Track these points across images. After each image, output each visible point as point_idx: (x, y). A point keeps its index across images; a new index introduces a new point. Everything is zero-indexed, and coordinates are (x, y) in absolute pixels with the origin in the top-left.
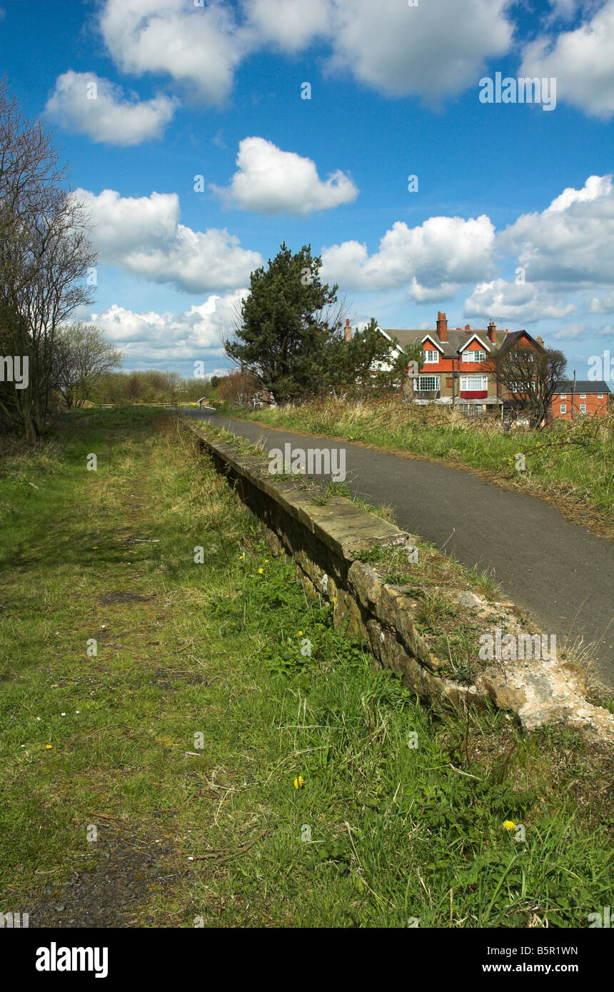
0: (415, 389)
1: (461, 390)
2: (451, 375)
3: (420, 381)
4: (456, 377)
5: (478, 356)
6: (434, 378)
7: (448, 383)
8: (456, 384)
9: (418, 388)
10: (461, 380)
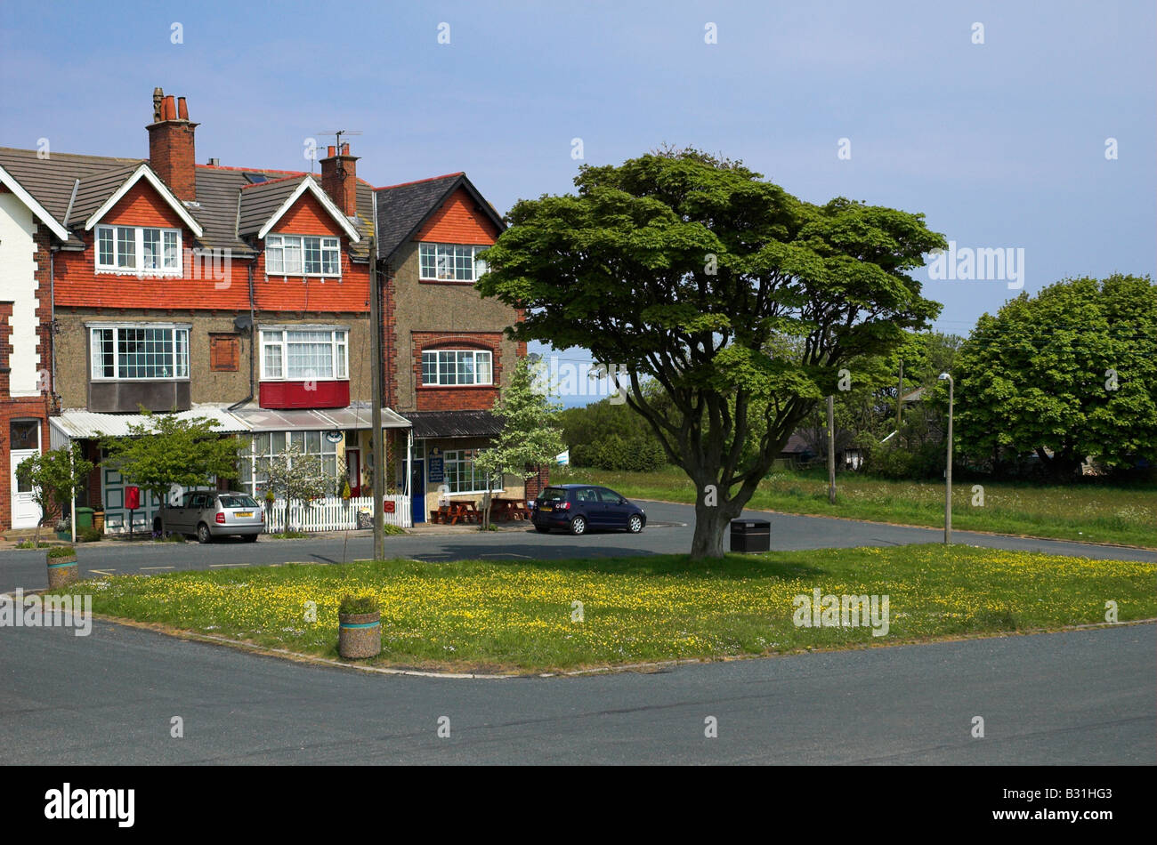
0: (97, 375)
1: (264, 376)
2: (226, 325)
3: (116, 341)
4: (245, 331)
5: (317, 255)
6: (168, 333)
7: (215, 351)
8: (242, 358)
9: (109, 372)
10: (262, 341)
